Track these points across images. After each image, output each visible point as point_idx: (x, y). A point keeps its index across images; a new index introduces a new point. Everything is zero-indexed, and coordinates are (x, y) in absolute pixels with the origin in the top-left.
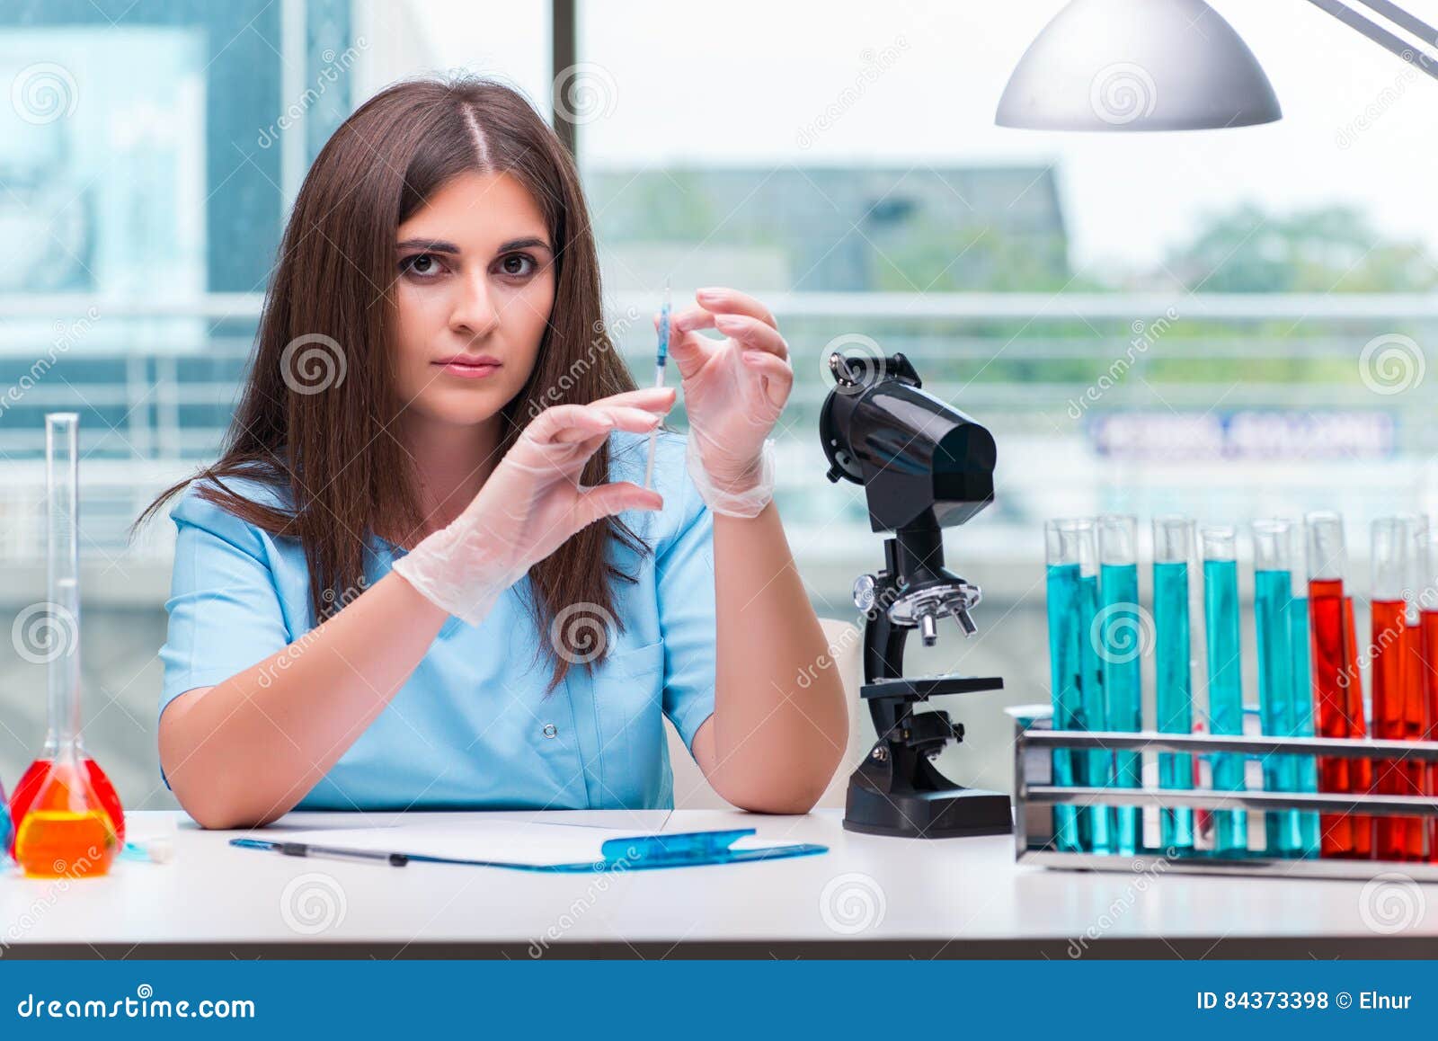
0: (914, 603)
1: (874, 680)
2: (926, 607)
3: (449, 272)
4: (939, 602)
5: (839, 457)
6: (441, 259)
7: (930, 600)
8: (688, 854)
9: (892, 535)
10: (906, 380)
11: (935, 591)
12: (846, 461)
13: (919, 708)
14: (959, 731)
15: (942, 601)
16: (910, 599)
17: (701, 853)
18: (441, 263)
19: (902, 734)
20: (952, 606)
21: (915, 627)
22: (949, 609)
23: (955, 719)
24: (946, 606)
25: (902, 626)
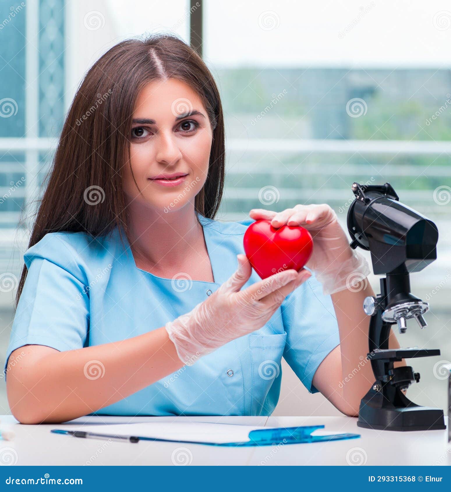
0: (395, 311)
1: (374, 350)
2: (401, 313)
3: (153, 134)
4: (408, 311)
5: (357, 236)
6: (148, 128)
7: (403, 310)
8: (291, 438)
9: (384, 276)
10: (391, 197)
11: (406, 305)
12: (360, 238)
13: (397, 365)
14: (417, 377)
15: (410, 310)
16: (393, 309)
17: (298, 437)
18: (148, 131)
19: (388, 378)
20: (414, 313)
21: (395, 323)
22: (413, 314)
23: (415, 371)
24: (412, 313)
25: (388, 323)
